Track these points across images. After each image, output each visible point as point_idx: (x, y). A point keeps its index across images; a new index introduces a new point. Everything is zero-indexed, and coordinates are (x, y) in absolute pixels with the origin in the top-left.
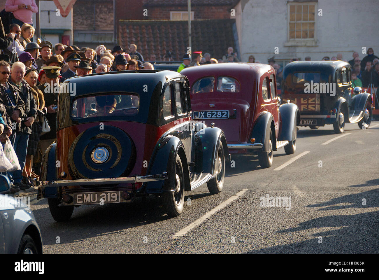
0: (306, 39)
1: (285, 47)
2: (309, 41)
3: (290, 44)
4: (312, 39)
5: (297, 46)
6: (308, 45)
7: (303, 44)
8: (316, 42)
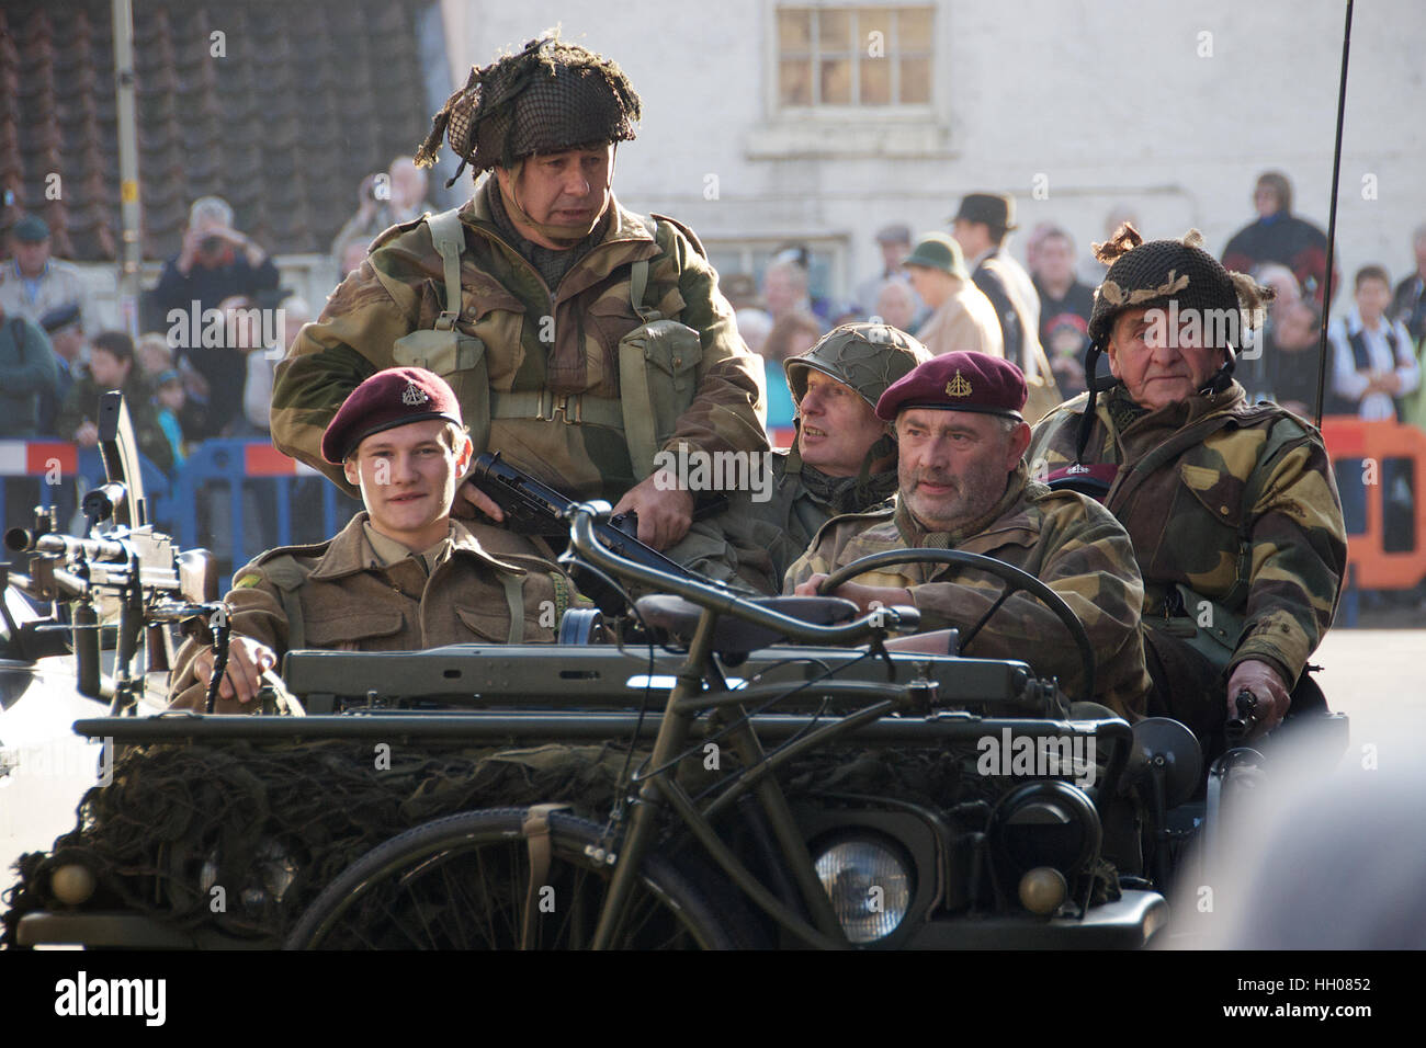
0: (882, 113)
1: (752, 158)
2: (898, 124)
3: (779, 142)
4: (916, 111)
5: (828, 156)
6: (894, 145)
7: (866, 142)
8: (945, 134)
